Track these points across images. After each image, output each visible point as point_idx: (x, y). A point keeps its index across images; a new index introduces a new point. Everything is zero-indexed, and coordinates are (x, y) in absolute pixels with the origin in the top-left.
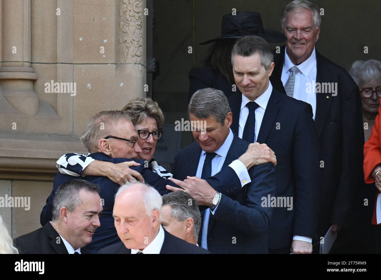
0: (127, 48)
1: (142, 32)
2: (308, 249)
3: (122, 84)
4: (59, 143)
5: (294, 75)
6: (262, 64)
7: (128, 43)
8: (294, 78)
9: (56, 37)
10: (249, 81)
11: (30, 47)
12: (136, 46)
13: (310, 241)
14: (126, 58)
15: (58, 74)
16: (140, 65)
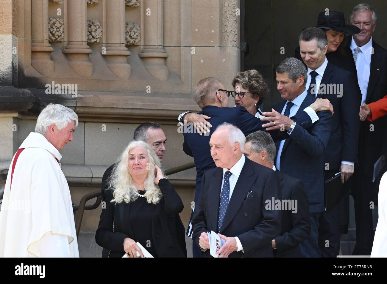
0: (227, 35)
1: (237, 25)
2: (351, 170)
3: (224, 60)
4: (183, 100)
5: (357, 53)
6: (318, 47)
7: (227, 32)
8: (356, 55)
9: (180, 29)
10: (310, 58)
11: (162, 36)
12: (233, 34)
13: (353, 164)
14: (227, 42)
15: (181, 53)
16: (236, 47)
